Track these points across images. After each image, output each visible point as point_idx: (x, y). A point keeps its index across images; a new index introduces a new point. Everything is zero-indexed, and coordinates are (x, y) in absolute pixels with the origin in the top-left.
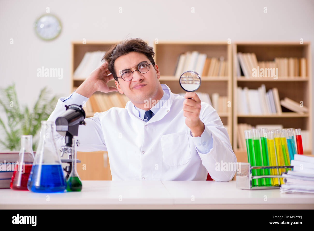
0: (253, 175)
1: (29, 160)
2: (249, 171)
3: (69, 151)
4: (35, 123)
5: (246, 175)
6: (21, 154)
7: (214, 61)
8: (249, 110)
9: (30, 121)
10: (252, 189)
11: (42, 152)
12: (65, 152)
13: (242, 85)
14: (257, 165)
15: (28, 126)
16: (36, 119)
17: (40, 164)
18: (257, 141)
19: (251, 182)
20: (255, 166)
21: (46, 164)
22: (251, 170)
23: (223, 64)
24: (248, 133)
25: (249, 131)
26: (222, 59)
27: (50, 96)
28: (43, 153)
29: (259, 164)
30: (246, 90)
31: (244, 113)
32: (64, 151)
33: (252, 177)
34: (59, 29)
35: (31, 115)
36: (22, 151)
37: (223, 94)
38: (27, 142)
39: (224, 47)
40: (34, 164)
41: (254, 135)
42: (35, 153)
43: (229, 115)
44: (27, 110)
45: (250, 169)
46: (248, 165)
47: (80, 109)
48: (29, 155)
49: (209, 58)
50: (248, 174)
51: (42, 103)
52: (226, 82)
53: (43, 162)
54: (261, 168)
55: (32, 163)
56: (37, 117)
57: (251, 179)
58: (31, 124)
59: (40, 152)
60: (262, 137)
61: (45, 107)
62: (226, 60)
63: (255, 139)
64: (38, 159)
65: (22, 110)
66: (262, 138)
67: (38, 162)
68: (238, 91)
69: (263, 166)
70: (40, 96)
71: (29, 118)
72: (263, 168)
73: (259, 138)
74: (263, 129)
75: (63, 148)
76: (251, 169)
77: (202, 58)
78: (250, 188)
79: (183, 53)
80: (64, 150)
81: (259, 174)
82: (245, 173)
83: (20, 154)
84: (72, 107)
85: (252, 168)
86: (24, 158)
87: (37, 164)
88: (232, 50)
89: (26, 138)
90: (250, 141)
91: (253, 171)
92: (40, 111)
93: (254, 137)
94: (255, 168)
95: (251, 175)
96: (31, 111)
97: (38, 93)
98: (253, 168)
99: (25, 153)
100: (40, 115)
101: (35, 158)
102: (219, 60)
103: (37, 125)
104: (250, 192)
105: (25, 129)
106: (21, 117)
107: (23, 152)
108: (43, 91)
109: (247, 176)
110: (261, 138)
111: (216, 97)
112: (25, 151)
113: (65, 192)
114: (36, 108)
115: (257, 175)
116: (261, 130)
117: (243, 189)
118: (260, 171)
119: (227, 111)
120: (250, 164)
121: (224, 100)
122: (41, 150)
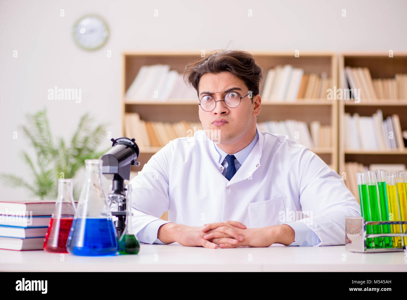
0: (368, 233)
1: (69, 213)
2: (362, 227)
3: (119, 200)
4: (73, 161)
5: (357, 233)
6: (58, 203)
7: (313, 79)
8: (361, 145)
9: (67, 158)
10: (366, 251)
11: (86, 201)
12: (113, 201)
13: (351, 110)
14: (373, 219)
15: (63, 165)
16: (75, 156)
17: (84, 218)
18: (372, 188)
19: (365, 242)
20: (371, 221)
21: (91, 217)
22: (365, 227)
23: (325, 82)
24: (361, 176)
25: (363, 175)
26: (324, 75)
27: (93, 126)
28: (88, 203)
29: (376, 219)
30: (356, 118)
31: (354, 148)
32: (111, 201)
33: (367, 236)
34: (105, 35)
35: (67, 151)
36: (59, 200)
37: (326, 122)
38: (65, 188)
39: (327, 60)
40: (75, 218)
41: (370, 179)
42: (76, 203)
43: (334, 151)
44: (62, 144)
45: (363, 225)
46: (362, 220)
47: (132, 143)
48: (69, 205)
49: (306, 74)
50: (361, 231)
51: (82, 135)
52: (329, 107)
53: (87, 216)
54: (378, 223)
55: (73, 216)
56: (76, 153)
57: (365, 239)
58: (67, 163)
59: (84, 201)
60: (380, 181)
61: (86, 140)
62: (329, 76)
63: (370, 185)
64: (81, 211)
65: (56, 144)
66: (380, 184)
67: (81, 215)
68: (345, 119)
69: (381, 221)
70: (80, 125)
71: (65, 155)
72: (381, 223)
73: (376, 183)
74: (381, 170)
75: (111, 196)
76: (365, 225)
77: (298, 74)
78: (363, 251)
79: (272, 68)
80: (111, 199)
81: (376, 232)
82: (357, 230)
83: (56, 204)
84: (120, 141)
85: (366, 223)
86: (63, 209)
87: (79, 217)
88: (337, 64)
89: (65, 183)
90: (363, 187)
91: (368, 227)
92: (80, 145)
93: (370, 182)
94: (371, 223)
95: (365, 233)
96: (68, 144)
97: (77, 121)
98: (368, 224)
99: (63, 203)
100: (80, 150)
101: (77, 210)
102: (320, 77)
103: (76, 164)
104: (364, 255)
105: (60, 169)
106: (55, 153)
107: (61, 202)
108: (84, 119)
109: (360, 235)
110: (378, 183)
111: (315, 126)
112: (63, 200)
113: (117, 255)
114: (74, 141)
115: (374, 233)
116: (379, 172)
117: (354, 252)
118: (377, 228)
119: (331, 146)
120: (364, 218)
121: (326, 130)
122: (85, 198)
